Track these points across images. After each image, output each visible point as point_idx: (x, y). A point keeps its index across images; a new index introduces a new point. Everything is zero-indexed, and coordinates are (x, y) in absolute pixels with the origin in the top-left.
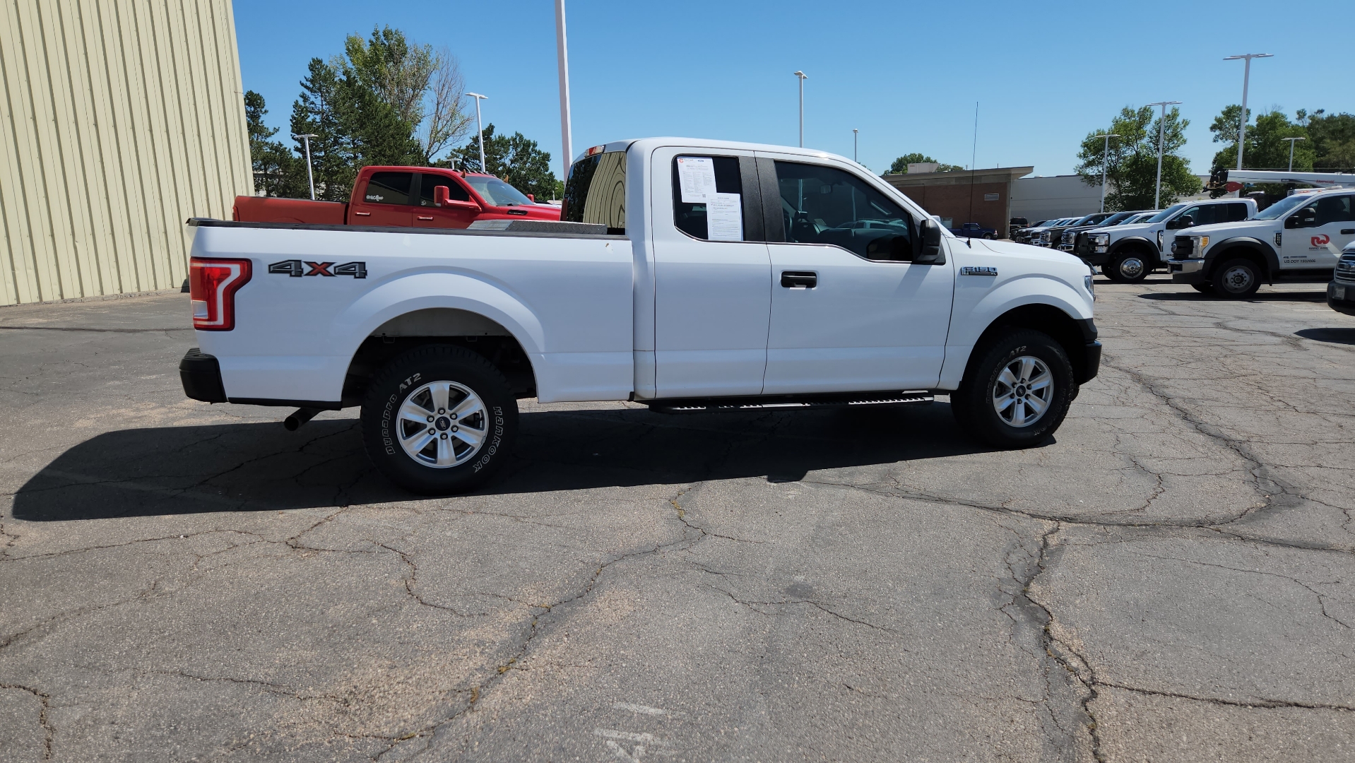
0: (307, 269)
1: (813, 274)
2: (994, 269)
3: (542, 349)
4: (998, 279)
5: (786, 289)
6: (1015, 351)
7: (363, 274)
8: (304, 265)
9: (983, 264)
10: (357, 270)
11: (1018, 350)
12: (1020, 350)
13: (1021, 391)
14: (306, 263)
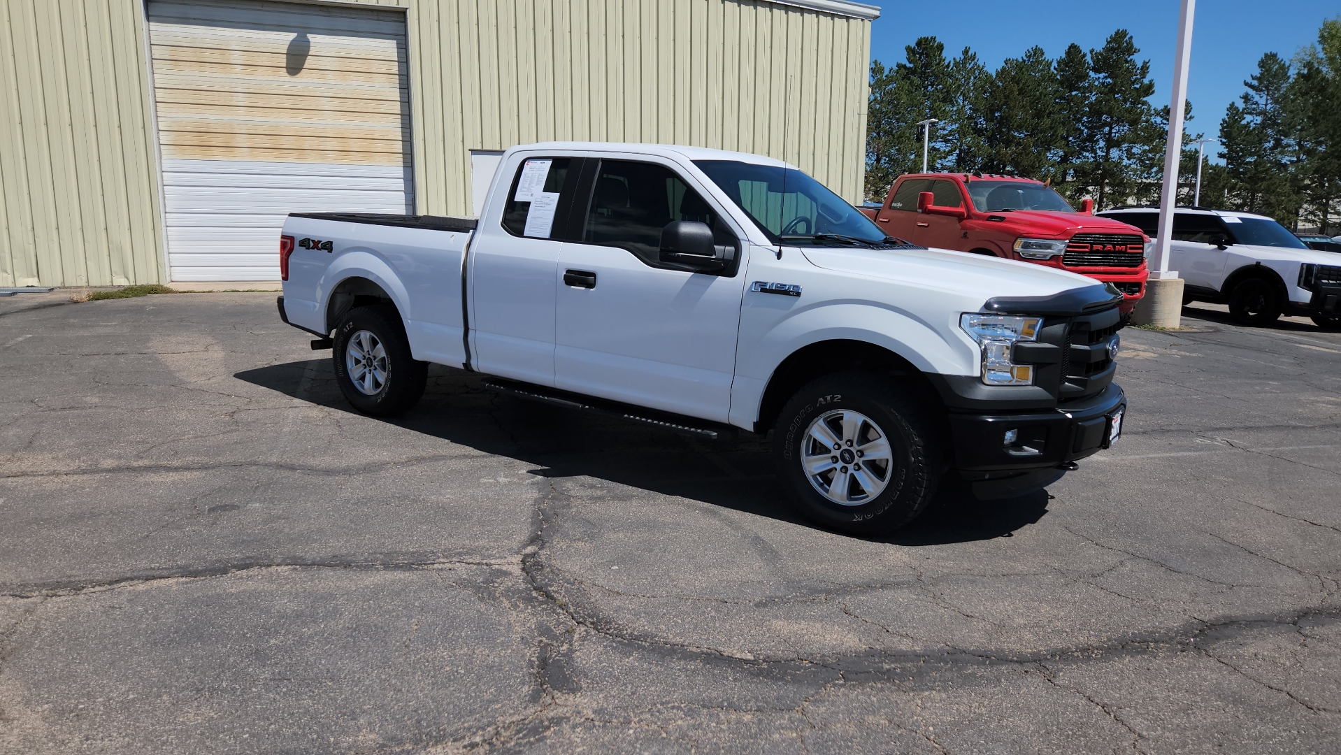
0: (312, 244)
1: (593, 275)
2: (797, 287)
3: (409, 317)
4: (800, 301)
5: (568, 287)
6: (825, 399)
7: (330, 250)
8: (311, 242)
9: (788, 281)
10: (328, 246)
11: (829, 398)
12: (832, 398)
13: (847, 455)
14: (312, 241)
